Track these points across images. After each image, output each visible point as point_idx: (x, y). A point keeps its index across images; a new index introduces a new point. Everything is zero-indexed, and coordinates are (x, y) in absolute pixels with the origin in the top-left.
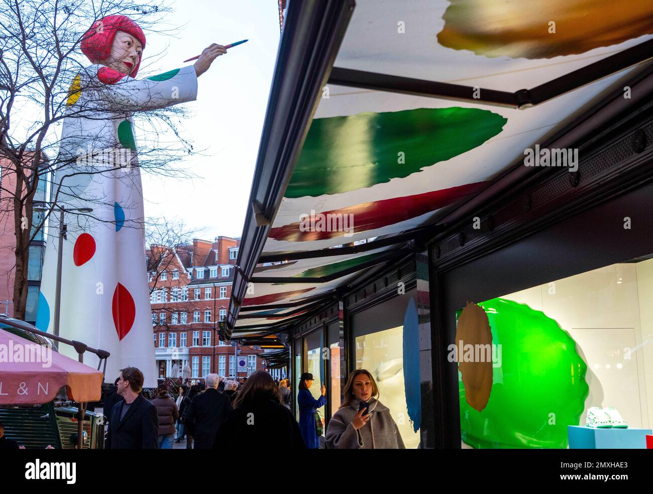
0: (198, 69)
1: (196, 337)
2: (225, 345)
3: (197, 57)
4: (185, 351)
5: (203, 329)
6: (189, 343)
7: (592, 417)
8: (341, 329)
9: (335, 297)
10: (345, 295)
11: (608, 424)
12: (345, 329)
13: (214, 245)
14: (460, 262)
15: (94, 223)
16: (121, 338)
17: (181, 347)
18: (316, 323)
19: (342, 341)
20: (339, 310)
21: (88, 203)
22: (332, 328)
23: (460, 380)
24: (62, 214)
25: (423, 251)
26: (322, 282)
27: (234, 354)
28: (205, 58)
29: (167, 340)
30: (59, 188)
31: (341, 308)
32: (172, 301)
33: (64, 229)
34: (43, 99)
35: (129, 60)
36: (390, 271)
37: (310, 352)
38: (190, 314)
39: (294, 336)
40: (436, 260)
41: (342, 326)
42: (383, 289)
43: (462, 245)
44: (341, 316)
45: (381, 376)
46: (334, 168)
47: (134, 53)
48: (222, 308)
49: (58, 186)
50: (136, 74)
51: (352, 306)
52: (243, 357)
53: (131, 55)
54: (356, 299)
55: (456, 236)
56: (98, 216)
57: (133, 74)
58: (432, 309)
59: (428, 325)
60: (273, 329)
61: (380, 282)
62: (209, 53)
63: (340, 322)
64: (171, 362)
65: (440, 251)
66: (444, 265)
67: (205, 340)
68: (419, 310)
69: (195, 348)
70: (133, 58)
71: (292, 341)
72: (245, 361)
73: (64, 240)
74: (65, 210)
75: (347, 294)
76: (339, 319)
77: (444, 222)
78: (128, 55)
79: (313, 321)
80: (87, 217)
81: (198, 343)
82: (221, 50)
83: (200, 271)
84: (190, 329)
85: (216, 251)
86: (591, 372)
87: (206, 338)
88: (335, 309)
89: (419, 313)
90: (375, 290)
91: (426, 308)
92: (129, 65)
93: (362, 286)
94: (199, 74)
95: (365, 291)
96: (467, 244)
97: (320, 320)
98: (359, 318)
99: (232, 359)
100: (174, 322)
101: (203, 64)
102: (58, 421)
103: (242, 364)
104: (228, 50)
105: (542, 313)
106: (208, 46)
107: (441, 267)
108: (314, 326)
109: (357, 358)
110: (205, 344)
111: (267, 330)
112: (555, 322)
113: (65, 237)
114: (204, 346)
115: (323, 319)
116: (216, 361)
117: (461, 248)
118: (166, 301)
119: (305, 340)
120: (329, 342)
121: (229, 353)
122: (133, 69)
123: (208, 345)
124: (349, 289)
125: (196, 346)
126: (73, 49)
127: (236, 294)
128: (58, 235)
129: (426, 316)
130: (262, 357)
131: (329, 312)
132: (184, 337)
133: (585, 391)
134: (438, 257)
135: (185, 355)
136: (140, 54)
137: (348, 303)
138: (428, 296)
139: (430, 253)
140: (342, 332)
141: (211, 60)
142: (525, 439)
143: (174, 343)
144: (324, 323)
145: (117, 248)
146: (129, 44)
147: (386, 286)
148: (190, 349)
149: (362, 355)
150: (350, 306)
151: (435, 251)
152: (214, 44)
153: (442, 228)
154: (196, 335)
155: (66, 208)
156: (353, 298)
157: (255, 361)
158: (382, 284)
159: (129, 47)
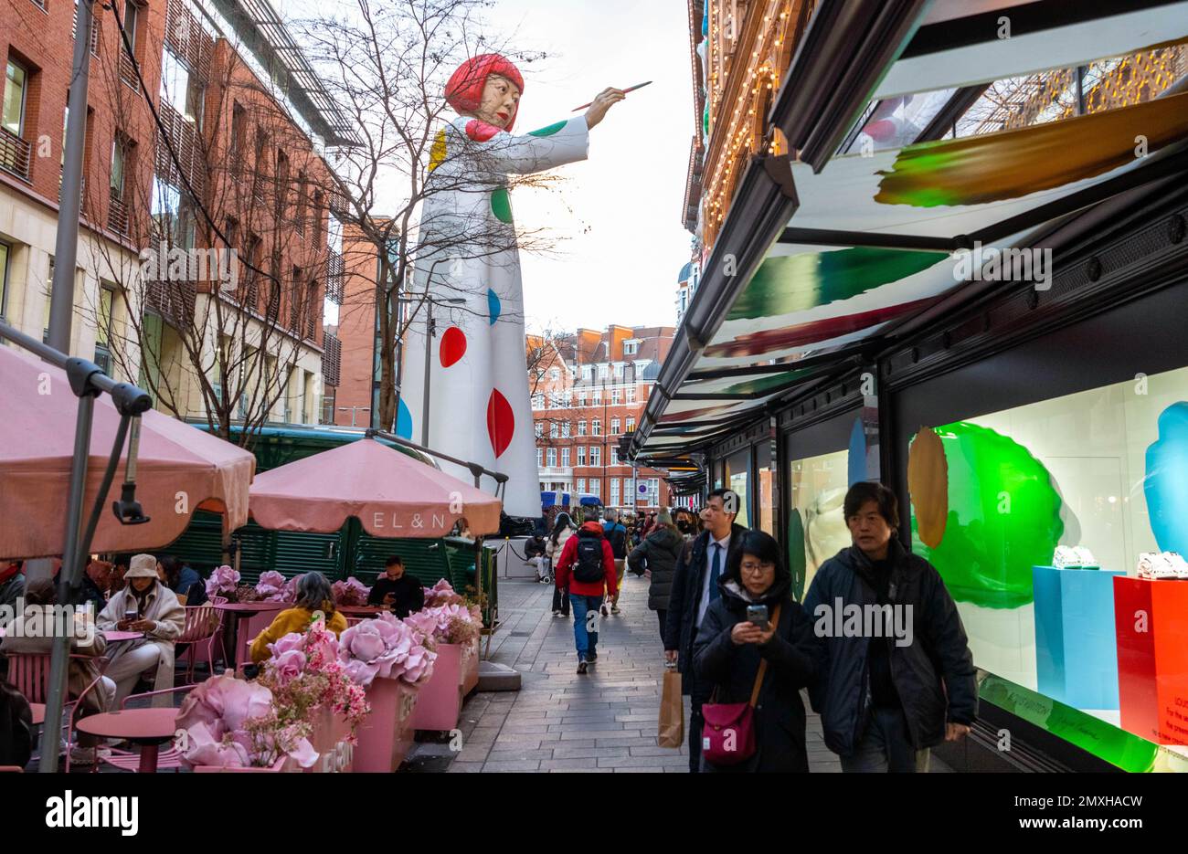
0: (589, 119)
1: (582, 455)
2: (618, 465)
3: (589, 105)
4: (568, 471)
5: (590, 444)
6: (573, 462)
7: (1059, 557)
8: (773, 449)
9: (766, 413)
10: (779, 410)
11: (1078, 565)
12: (778, 450)
13: (604, 337)
14: (914, 381)
15: (470, 317)
16: (498, 456)
17: (562, 467)
18: (740, 442)
19: (774, 464)
20: (770, 427)
21: (463, 293)
22: (761, 448)
23: (913, 514)
24: (430, 306)
25: (873, 364)
26: (753, 399)
27: (632, 477)
28: (597, 106)
29: (544, 457)
30: (430, 276)
31: (773, 424)
32: (550, 408)
33: (432, 323)
34: (410, 170)
35: (503, 110)
36: (833, 385)
37: (733, 477)
38: (575, 424)
39: (713, 457)
40: (885, 377)
41: (774, 446)
42: (825, 406)
43: (916, 362)
44: (774, 434)
45: (822, 508)
46: (773, 295)
47: (510, 101)
48: (614, 418)
49: (428, 274)
50: (511, 128)
51: (786, 424)
52: (643, 481)
53: (506, 103)
54: (792, 416)
55: (909, 351)
56: (474, 310)
57: (508, 129)
58: (881, 427)
59: (876, 448)
60: (688, 447)
61: (821, 397)
62: (604, 100)
63: (772, 441)
64: (550, 485)
65: (890, 366)
66: (895, 383)
67: (592, 457)
68: (866, 429)
69: (580, 468)
70: (508, 107)
71: (710, 463)
72: (647, 486)
73: (432, 337)
74: (433, 301)
75: (782, 409)
76: (770, 438)
77: (895, 333)
78: (502, 104)
79: (737, 439)
80: (461, 310)
81: (584, 461)
82: (619, 95)
83: (586, 370)
84: (574, 444)
85: (607, 344)
86: (1066, 506)
87: (595, 455)
88: (766, 426)
89: (866, 433)
90: (815, 406)
91: (874, 426)
92: (504, 116)
93: (799, 400)
94: (590, 126)
95: (802, 406)
96: (920, 361)
97: (747, 438)
98: (794, 438)
99: (629, 483)
100: (555, 435)
101: (596, 114)
102: (447, 553)
103: (643, 489)
104: (626, 95)
105: (1010, 438)
106: (602, 91)
107: (891, 384)
108: (739, 446)
109: (793, 484)
110: (592, 463)
111: (680, 449)
112: (1024, 449)
113: (434, 333)
114: (592, 466)
115: (750, 438)
116: (607, 484)
117: (913, 365)
118: (543, 409)
119: (727, 463)
120: (758, 466)
121: (625, 475)
122: (507, 122)
123: (598, 465)
124: (784, 404)
125: (582, 466)
126: (443, 107)
127: (651, 410)
128: (425, 333)
129: (873, 437)
130: (671, 481)
131: (758, 430)
132: (566, 453)
133: (1059, 529)
134: (889, 374)
135: (568, 477)
136: (516, 101)
137: (782, 420)
138: (876, 414)
139: (879, 368)
140: (774, 453)
141: (606, 108)
142: (988, 581)
143: (554, 462)
144: (752, 442)
145: (493, 345)
146: (504, 90)
147: (829, 402)
148: (574, 470)
149: (799, 480)
150: (785, 423)
151: (885, 368)
152: (611, 88)
153: (893, 341)
154: (581, 452)
155: (433, 298)
156: (788, 414)
157: (657, 487)
158: (824, 400)
159: (504, 94)
